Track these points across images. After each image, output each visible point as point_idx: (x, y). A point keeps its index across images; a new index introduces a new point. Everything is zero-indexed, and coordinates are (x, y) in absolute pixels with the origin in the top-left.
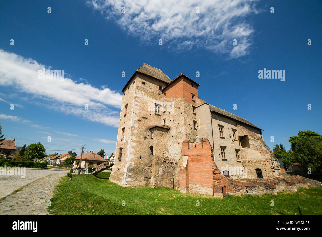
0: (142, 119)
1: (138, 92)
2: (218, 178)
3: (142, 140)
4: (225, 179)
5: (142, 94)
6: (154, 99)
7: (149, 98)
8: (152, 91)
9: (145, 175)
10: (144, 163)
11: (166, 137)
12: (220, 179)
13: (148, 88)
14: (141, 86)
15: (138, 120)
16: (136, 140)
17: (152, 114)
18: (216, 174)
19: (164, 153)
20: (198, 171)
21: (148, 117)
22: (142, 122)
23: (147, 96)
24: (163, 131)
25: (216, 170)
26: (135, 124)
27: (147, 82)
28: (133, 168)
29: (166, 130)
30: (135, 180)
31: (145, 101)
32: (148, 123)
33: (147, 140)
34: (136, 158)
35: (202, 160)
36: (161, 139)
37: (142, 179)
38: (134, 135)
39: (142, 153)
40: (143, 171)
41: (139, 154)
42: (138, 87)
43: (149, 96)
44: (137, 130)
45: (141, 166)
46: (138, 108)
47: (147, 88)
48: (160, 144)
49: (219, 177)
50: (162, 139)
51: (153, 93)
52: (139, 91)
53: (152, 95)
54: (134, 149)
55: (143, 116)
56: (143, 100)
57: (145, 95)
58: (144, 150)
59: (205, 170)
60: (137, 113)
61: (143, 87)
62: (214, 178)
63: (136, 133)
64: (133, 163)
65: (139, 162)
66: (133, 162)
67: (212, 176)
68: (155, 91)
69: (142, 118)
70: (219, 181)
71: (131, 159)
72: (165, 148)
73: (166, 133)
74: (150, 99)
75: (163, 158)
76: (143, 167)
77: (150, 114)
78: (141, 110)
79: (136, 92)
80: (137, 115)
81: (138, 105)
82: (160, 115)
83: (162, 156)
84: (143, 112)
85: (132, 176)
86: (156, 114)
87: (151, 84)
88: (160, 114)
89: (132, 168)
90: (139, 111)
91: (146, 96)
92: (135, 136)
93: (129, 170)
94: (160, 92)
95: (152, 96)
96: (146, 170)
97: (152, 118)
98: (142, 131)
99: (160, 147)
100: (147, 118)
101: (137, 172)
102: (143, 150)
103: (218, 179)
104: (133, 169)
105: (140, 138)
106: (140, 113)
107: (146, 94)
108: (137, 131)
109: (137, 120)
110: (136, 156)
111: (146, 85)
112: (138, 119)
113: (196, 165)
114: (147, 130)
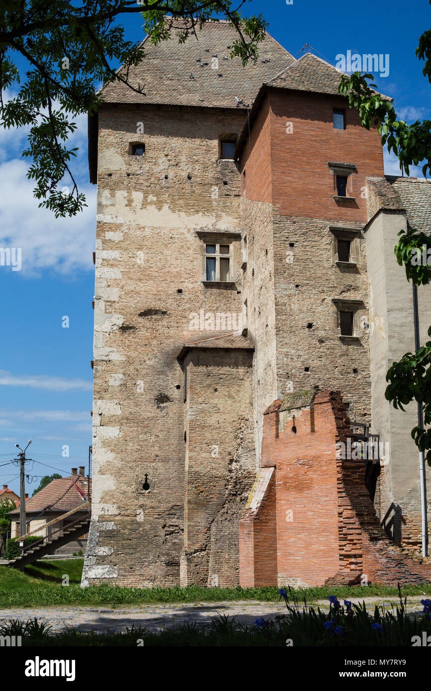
0: (140, 320)
1: (108, 203)
2: (353, 552)
3: (149, 410)
4: (377, 555)
5: (130, 203)
6: (197, 212)
7: (169, 212)
8: (184, 174)
9: (168, 555)
10: (164, 507)
11: (239, 386)
12: (360, 556)
13: (162, 165)
14: (124, 168)
15: (121, 328)
16: (119, 412)
17: (187, 286)
18: (349, 537)
19: (231, 461)
20: (301, 525)
21: (169, 304)
22: (143, 333)
23: (160, 209)
24: (227, 360)
25: (348, 521)
26: (111, 349)
27: (153, 141)
28: (115, 528)
29: (240, 357)
30: (122, 572)
31: (148, 232)
32: (172, 332)
33: (172, 408)
34: (124, 488)
35: (311, 479)
36: (215, 401)
37: (157, 569)
38: (107, 396)
39: (153, 464)
40: (161, 540)
41: (140, 473)
42: (110, 175)
43: (166, 207)
44: (122, 371)
45: (151, 518)
46: (119, 276)
47: (156, 169)
48: (212, 420)
49: (358, 546)
50: (218, 400)
51: (187, 186)
52: (113, 195)
53: (182, 196)
54: (112, 451)
55: (143, 307)
56: (138, 233)
57: (145, 204)
58: (159, 453)
59: (319, 522)
60: (117, 299)
61: (135, 168)
62: (343, 552)
63: (118, 383)
64: (112, 510)
65: (142, 501)
66: (115, 506)
67: (335, 544)
68: (197, 170)
69: (141, 315)
70: (356, 563)
71: (106, 493)
72: (236, 437)
73: (241, 370)
74: (175, 215)
75: (228, 481)
76: (161, 521)
77: (180, 291)
78: (129, 282)
79: (100, 205)
80: (117, 306)
81: (114, 259)
82: (231, 286)
83: (223, 472)
84: (141, 287)
85: (112, 558)
86: (208, 285)
87: (176, 142)
88: (230, 278)
89: (111, 526)
90: (122, 287)
91: (152, 208)
92: (111, 398)
93: (100, 537)
94: (225, 167)
95: (181, 202)
96: (172, 533)
97: (188, 306)
98: (144, 371)
99: (208, 435)
100: (164, 313)
101: (135, 541)
102: (156, 450)
103: (355, 556)
104: (113, 531)
105: (137, 405)
106: (125, 293)
107: (152, 198)
108: (121, 376)
109: (115, 328)
110: (123, 479)
111: (150, 153)
112: (120, 322)
113: (295, 502)
114: (168, 365)
